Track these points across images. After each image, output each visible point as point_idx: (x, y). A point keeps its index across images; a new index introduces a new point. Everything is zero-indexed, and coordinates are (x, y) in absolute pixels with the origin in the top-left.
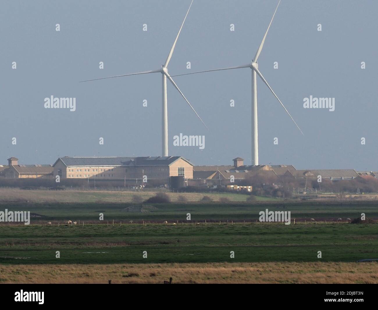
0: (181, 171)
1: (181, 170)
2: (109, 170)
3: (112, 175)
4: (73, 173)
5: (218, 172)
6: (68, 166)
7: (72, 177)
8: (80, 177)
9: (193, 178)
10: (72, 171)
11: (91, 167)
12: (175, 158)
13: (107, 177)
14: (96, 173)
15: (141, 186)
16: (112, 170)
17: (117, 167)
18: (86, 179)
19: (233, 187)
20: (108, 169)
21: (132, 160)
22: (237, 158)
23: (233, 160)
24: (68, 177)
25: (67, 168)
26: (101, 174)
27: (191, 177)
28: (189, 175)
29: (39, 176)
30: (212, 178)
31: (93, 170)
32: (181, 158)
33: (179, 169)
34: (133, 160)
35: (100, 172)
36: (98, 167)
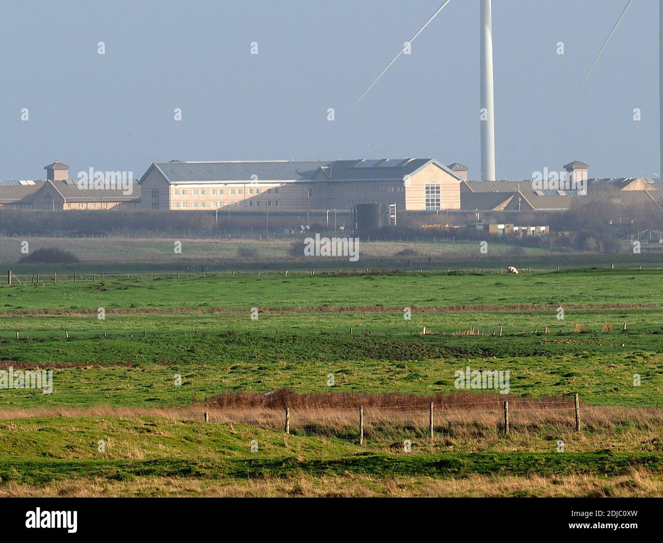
0: (433, 192)
1: (433, 190)
2: (269, 191)
3: (277, 203)
4: (185, 197)
5: (517, 195)
6: (172, 183)
7: (183, 208)
8: (202, 208)
9: (459, 207)
10: (183, 193)
11: (228, 185)
12: (418, 164)
13: (263, 209)
14: (239, 197)
16: (276, 189)
17: (289, 185)
18: (213, 213)
19: (504, 230)
20: (267, 189)
21: (322, 168)
22: (573, 163)
23: (564, 167)
24: (173, 207)
25: (172, 186)
26: (251, 201)
27: (456, 205)
28: (451, 200)
29: (110, 206)
30: (505, 208)
31: (233, 192)
32: (433, 163)
33: (427, 188)
34: (327, 167)
35: (249, 195)
36: (243, 185)
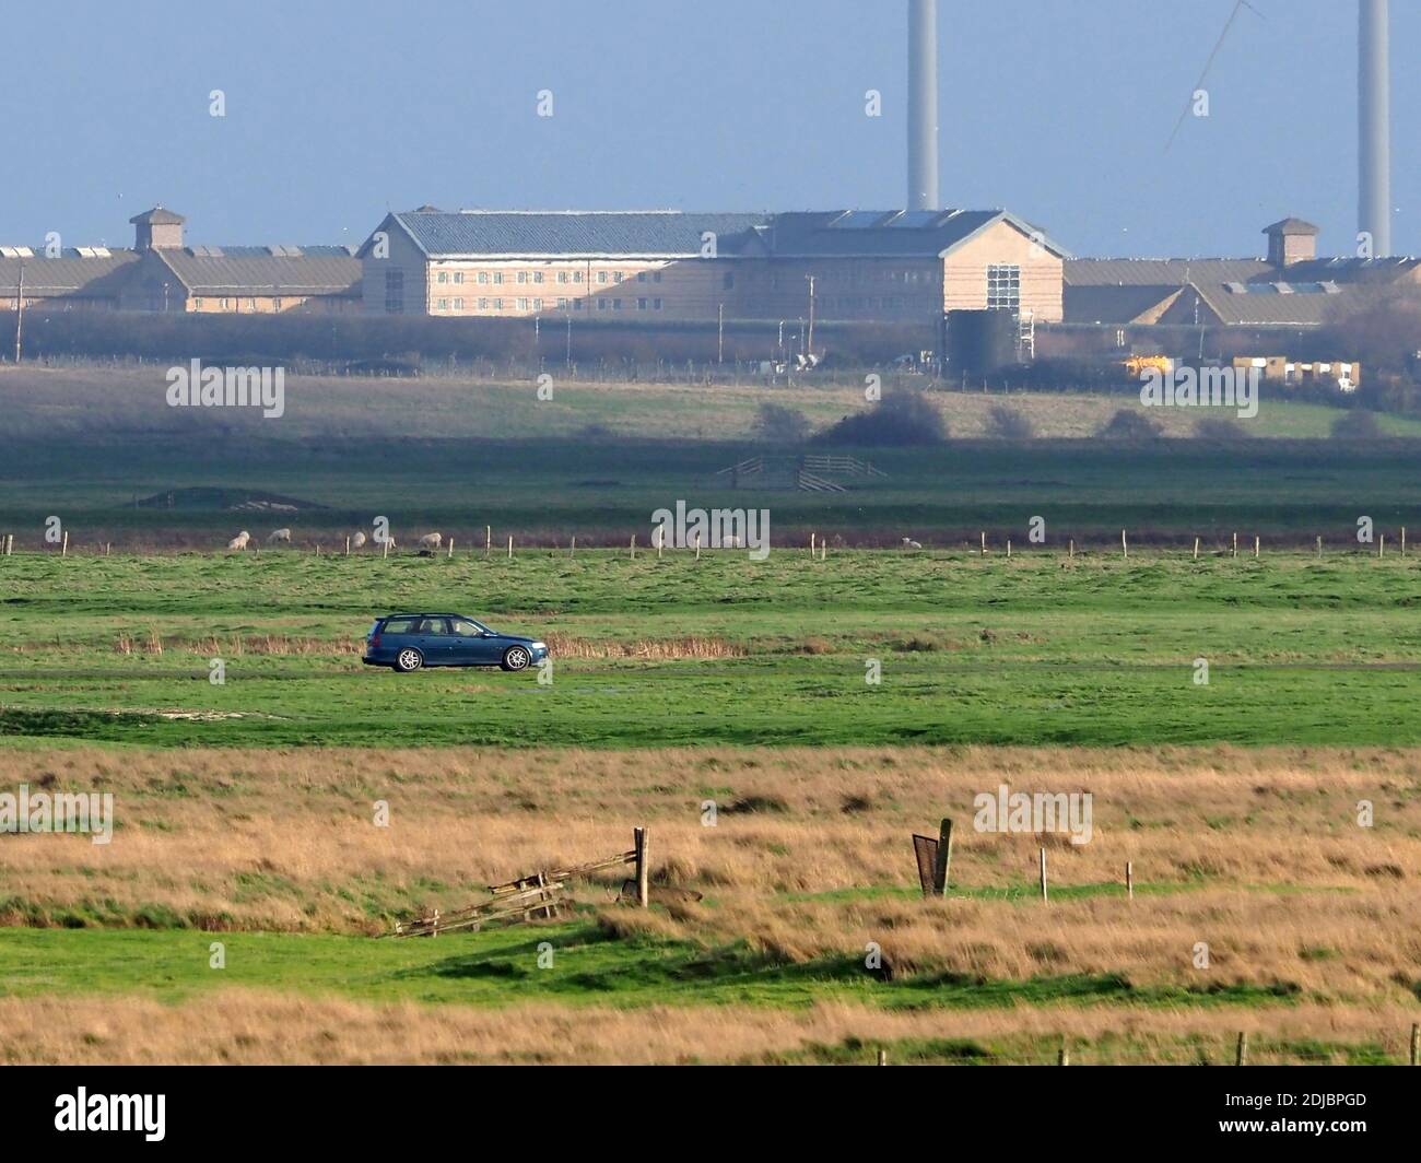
0: (1004, 284)
1: (1004, 278)
2: (641, 276)
3: (657, 302)
4: (459, 289)
5: (1190, 292)
6: (432, 256)
7: (456, 312)
8: (493, 312)
9: (1061, 317)
10: (457, 280)
11: (554, 264)
12: (973, 221)
13: (634, 313)
14: (576, 290)
15: (801, 357)
16: (657, 274)
17: (685, 264)
18: (527, 322)
19: (1264, 369)
20: (636, 273)
21: (757, 227)
22: (1284, 223)
23: (1264, 232)
24: (435, 310)
25: (433, 264)
26: (602, 298)
27: (1054, 312)
28: (1040, 303)
29: (287, 303)
30: (1160, 320)
31: (563, 278)
32: (1005, 220)
33: (992, 274)
34: (765, 227)
35: (597, 285)
36: (586, 263)
